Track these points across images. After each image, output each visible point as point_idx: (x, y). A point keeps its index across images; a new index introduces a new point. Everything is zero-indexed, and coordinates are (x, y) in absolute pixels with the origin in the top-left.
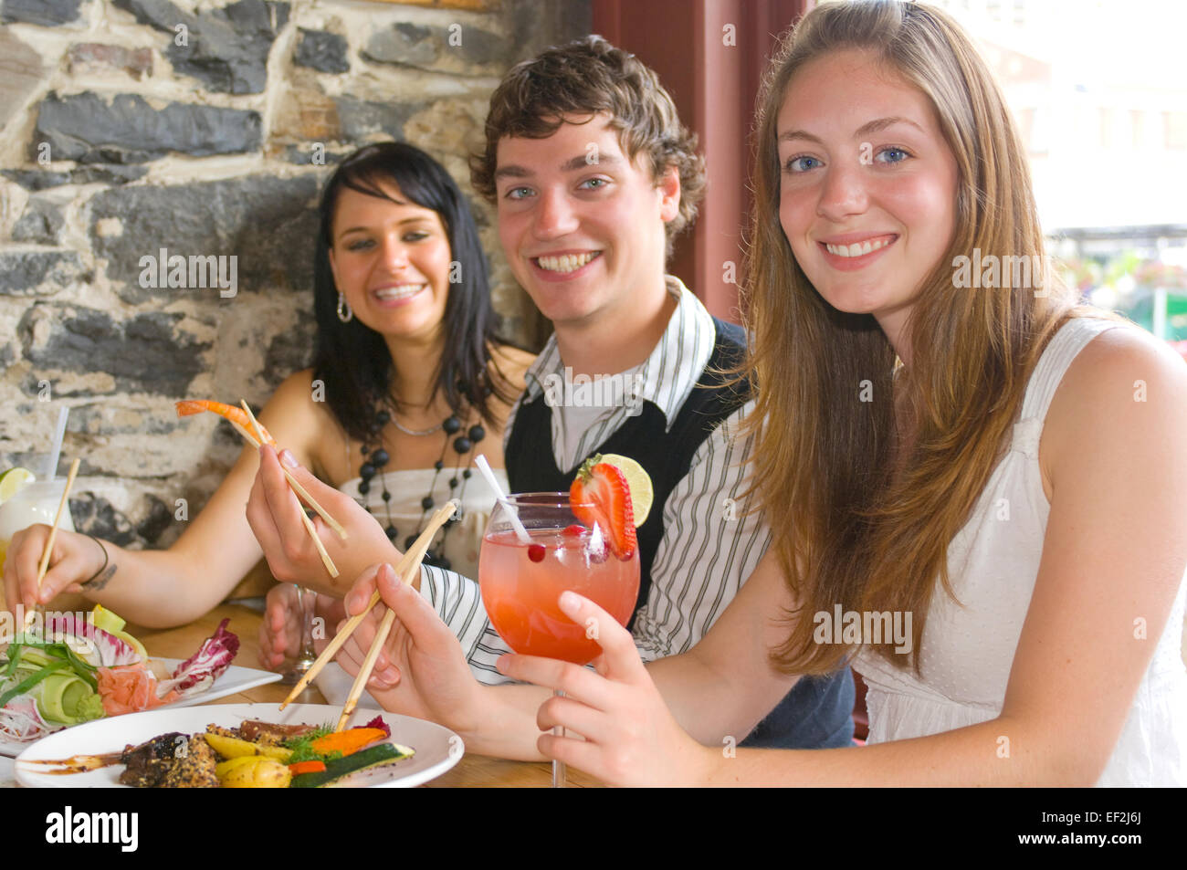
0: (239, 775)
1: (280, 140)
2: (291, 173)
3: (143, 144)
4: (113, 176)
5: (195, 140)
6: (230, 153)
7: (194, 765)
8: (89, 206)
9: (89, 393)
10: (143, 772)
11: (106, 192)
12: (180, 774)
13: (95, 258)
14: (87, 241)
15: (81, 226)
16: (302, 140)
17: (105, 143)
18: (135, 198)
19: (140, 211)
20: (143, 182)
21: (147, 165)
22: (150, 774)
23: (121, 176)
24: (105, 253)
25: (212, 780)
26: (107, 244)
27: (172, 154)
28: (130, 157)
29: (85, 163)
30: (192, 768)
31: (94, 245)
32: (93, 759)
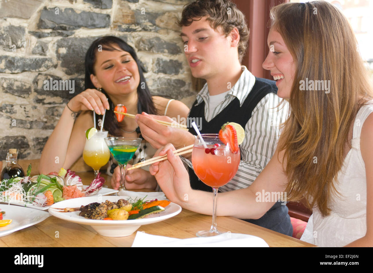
0: (113, 213)
1: (116, 24)
2: (119, 35)
3: (73, 24)
4: (64, 34)
5: (89, 23)
6: (100, 28)
7: (101, 210)
8: (56, 44)
9: (54, 103)
10: (86, 213)
11: (61, 39)
12: (97, 213)
13: (57, 60)
14: (55, 55)
15: (53, 50)
16: (123, 24)
17: (61, 24)
18: (70, 41)
19: (72, 46)
20: (73, 36)
21: (74, 31)
22: (88, 213)
23: (66, 34)
24: (61, 59)
25: (105, 214)
26: (61, 56)
27: (82, 28)
28: (69, 28)
29: (55, 30)
30: (100, 211)
31: (57, 56)
32: (72, 209)
